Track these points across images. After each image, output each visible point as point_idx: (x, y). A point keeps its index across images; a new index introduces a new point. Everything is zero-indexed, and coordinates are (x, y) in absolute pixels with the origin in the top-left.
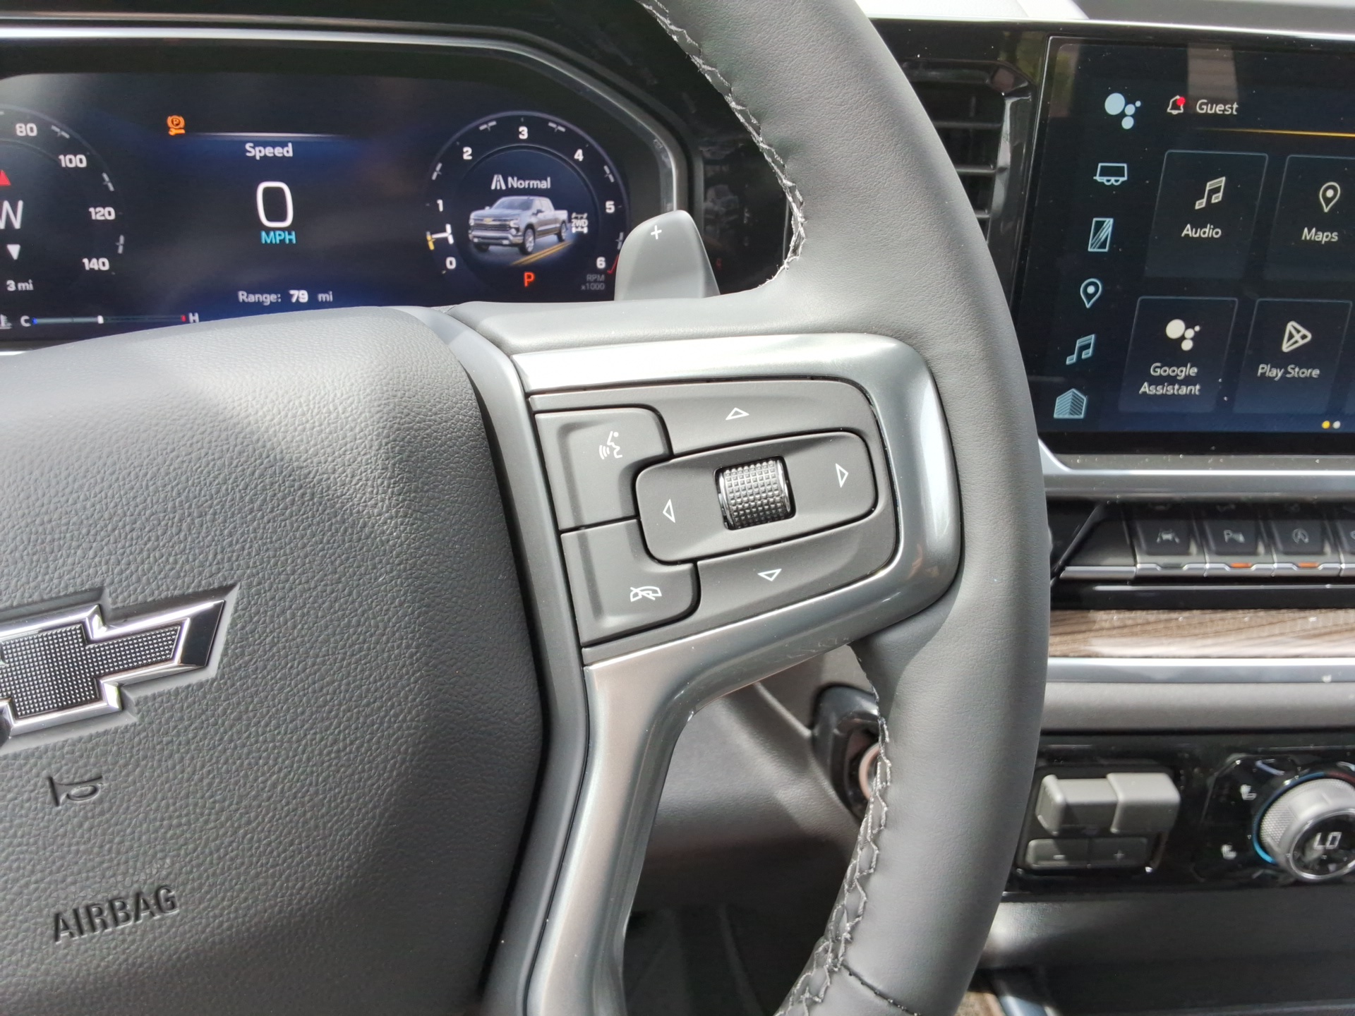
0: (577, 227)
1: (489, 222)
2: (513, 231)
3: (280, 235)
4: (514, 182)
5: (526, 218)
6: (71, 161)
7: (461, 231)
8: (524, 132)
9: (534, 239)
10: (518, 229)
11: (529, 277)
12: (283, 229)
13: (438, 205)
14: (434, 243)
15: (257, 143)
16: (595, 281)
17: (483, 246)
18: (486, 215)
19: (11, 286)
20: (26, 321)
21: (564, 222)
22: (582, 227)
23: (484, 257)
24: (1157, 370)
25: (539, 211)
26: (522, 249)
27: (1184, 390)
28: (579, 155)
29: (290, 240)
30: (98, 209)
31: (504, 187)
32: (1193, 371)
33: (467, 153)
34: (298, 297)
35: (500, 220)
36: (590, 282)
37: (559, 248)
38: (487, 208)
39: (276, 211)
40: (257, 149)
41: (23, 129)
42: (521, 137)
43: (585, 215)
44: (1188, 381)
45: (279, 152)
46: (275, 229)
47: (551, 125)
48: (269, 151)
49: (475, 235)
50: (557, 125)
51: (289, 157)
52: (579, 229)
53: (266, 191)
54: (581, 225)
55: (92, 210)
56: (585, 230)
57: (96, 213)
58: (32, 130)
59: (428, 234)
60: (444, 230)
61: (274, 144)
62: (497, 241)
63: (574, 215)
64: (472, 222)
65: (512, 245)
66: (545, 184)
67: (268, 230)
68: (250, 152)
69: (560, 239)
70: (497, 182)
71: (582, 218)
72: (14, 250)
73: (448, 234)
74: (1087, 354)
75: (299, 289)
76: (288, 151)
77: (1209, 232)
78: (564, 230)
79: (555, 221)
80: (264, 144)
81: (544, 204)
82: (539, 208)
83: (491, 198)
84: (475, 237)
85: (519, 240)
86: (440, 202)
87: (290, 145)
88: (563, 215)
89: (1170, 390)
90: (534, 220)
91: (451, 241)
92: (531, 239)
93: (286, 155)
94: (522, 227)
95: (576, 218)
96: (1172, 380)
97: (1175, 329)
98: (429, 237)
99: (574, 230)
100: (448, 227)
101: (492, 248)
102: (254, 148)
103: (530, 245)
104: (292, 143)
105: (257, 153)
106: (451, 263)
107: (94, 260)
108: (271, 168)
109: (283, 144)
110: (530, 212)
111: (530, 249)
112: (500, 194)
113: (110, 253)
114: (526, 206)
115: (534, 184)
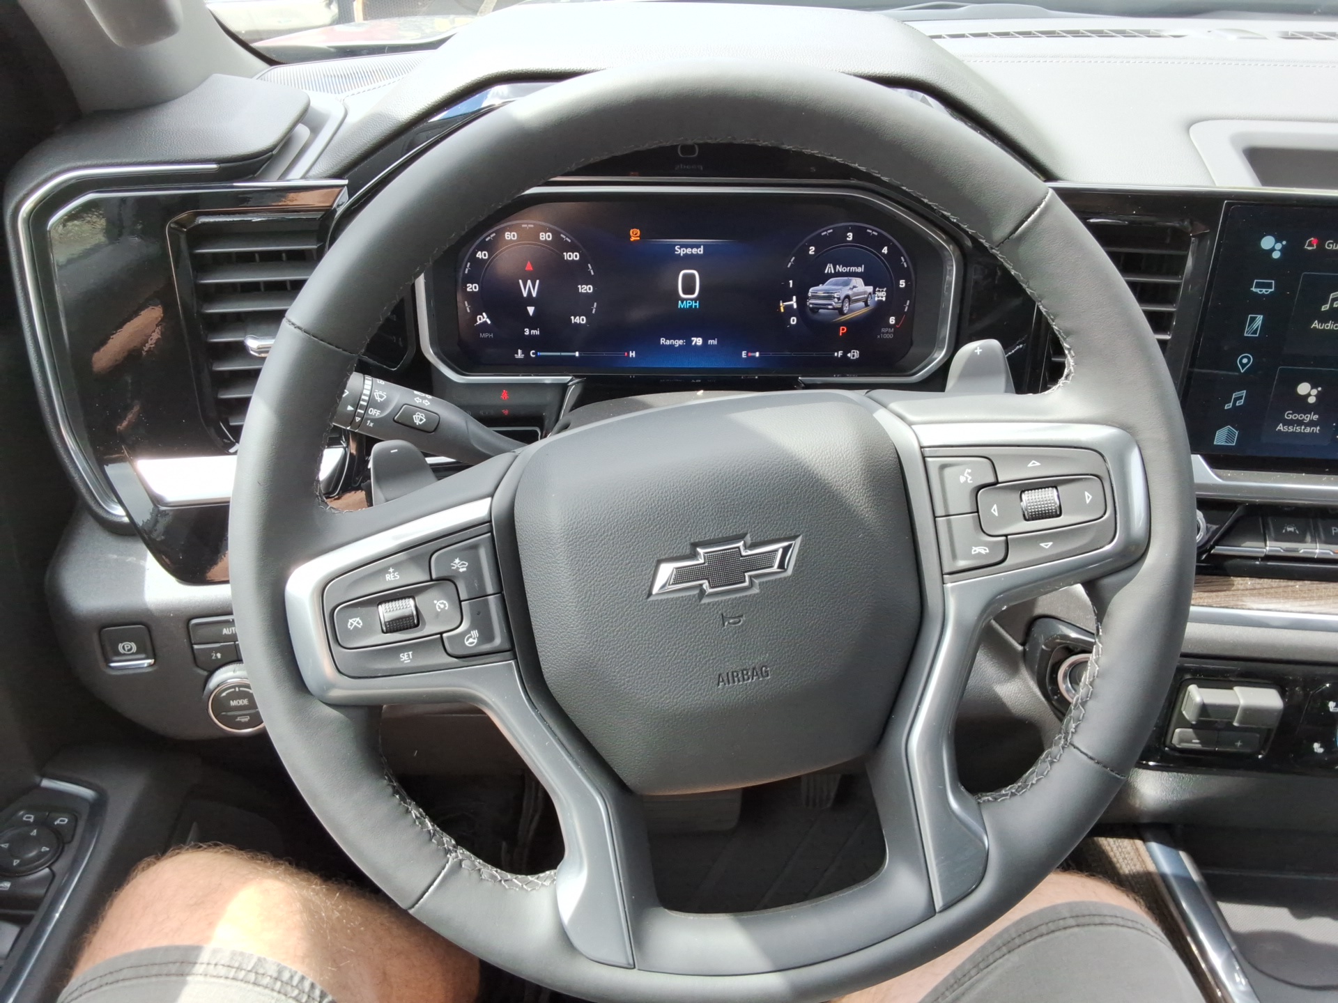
0: (878, 297)
1: (821, 294)
2: (836, 300)
3: (689, 303)
4: (840, 269)
5: (846, 291)
6: (570, 256)
7: (802, 300)
8: (850, 236)
9: (849, 304)
10: (839, 299)
11: (843, 329)
12: (692, 300)
13: (789, 284)
14: (784, 308)
15: (682, 246)
16: (887, 333)
17: (815, 309)
18: (820, 289)
19: (527, 332)
20: (533, 354)
21: (870, 294)
22: (882, 297)
23: (816, 317)
24: (1289, 416)
25: (854, 287)
26: (841, 312)
27: (1308, 430)
28: (885, 250)
29: (696, 306)
30: (583, 286)
31: (833, 272)
32: (1315, 417)
33: (812, 250)
34: (696, 342)
35: (828, 293)
36: (883, 333)
37: (865, 310)
38: (821, 285)
39: (689, 289)
40: (682, 249)
41: (544, 236)
42: (848, 239)
43: (885, 289)
44: (1312, 423)
45: (695, 251)
46: (687, 300)
47: (868, 231)
48: (689, 251)
49: (811, 302)
50: (872, 231)
51: (701, 255)
52: (880, 298)
53: (685, 276)
54: (881, 295)
55: (579, 286)
56: (884, 299)
57: (582, 288)
58: (549, 237)
59: (781, 301)
60: (791, 300)
61: (692, 246)
62: (824, 307)
63: (877, 289)
64: (810, 294)
65: (834, 309)
66: (860, 270)
67: (683, 300)
68: (677, 251)
69: (867, 305)
70: (829, 269)
71: (882, 291)
72: (531, 310)
73: (794, 303)
74: (1240, 403)
75: (697, 337)
76: (701, 251)
77: (1330, 326)
78: (869, 299)
79: (864, 293)
80: (686, 246)
81: (858, 282)
82: (855, 285)
83: (823, 279)
84: (810, 304)
85: (839, 306)
86: (791, 282)
87: (702, 247)
88: (870, 289)
89: (1298, 429)
90: (850, 293)
91: (795, 306)
92: (847, 305)
93: (699, 253)
94: (842, 297)
95: (879, 291)
96: (1300, 423)
97: (1303, 388)
98: (781, 304)
99: (876, 299)
100: (794, 298)
101: (821, 311)
102: (680, 249)
103: (846, 309)
104: (703, 245)
105: (681, 252)
106: (793, 321)
107: (578, 317)
108: (689, 261)
109: (698, 246)
110: (848, 287)
111: (845, 312)
112: (830, 276)
113: (587, 313)
114: (846, 284)
115: (853, 269)
